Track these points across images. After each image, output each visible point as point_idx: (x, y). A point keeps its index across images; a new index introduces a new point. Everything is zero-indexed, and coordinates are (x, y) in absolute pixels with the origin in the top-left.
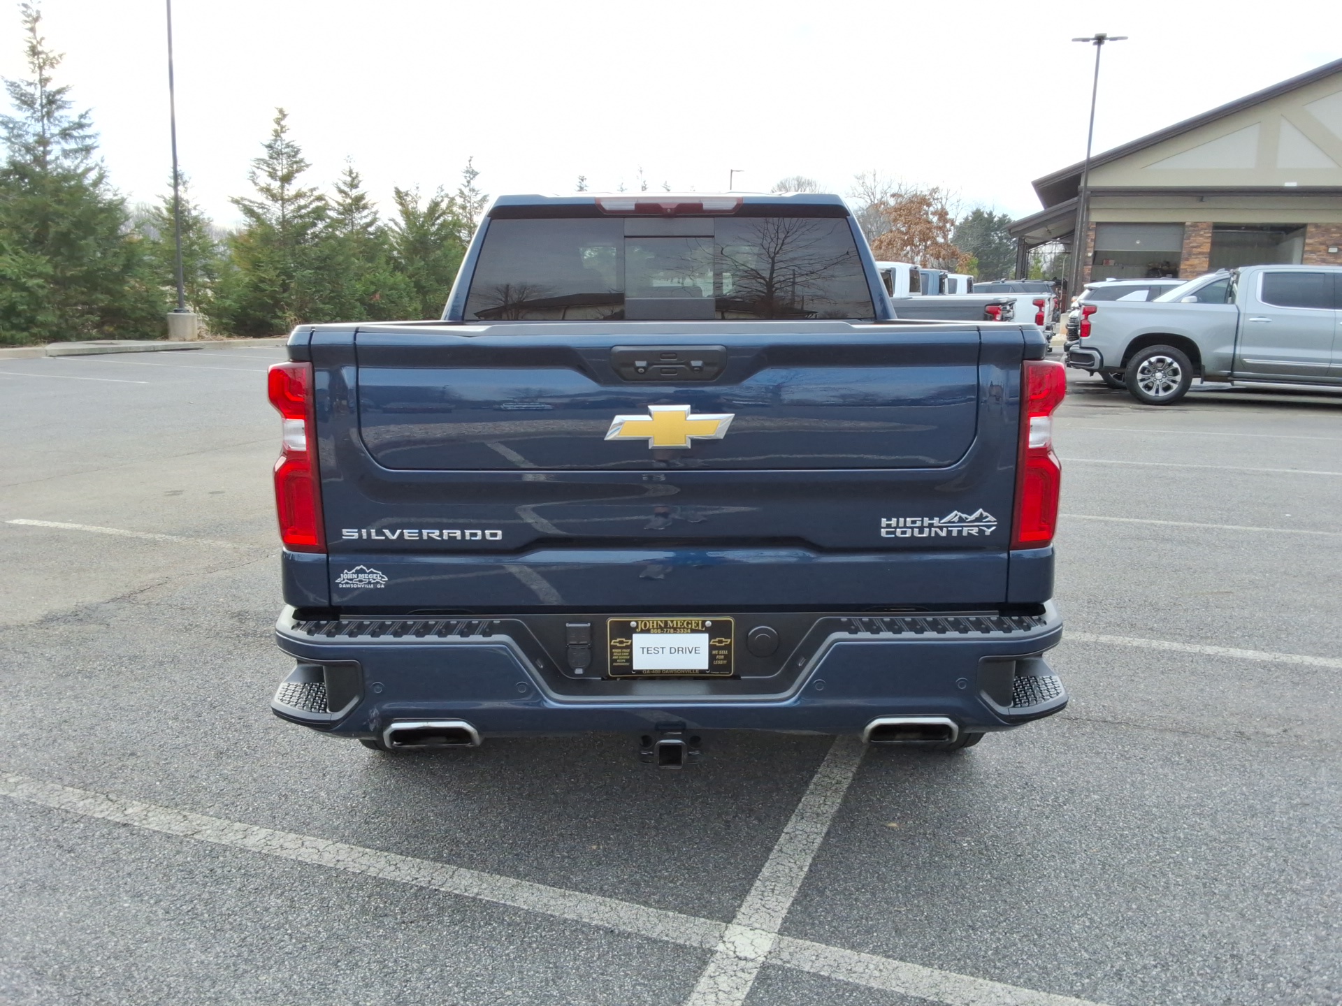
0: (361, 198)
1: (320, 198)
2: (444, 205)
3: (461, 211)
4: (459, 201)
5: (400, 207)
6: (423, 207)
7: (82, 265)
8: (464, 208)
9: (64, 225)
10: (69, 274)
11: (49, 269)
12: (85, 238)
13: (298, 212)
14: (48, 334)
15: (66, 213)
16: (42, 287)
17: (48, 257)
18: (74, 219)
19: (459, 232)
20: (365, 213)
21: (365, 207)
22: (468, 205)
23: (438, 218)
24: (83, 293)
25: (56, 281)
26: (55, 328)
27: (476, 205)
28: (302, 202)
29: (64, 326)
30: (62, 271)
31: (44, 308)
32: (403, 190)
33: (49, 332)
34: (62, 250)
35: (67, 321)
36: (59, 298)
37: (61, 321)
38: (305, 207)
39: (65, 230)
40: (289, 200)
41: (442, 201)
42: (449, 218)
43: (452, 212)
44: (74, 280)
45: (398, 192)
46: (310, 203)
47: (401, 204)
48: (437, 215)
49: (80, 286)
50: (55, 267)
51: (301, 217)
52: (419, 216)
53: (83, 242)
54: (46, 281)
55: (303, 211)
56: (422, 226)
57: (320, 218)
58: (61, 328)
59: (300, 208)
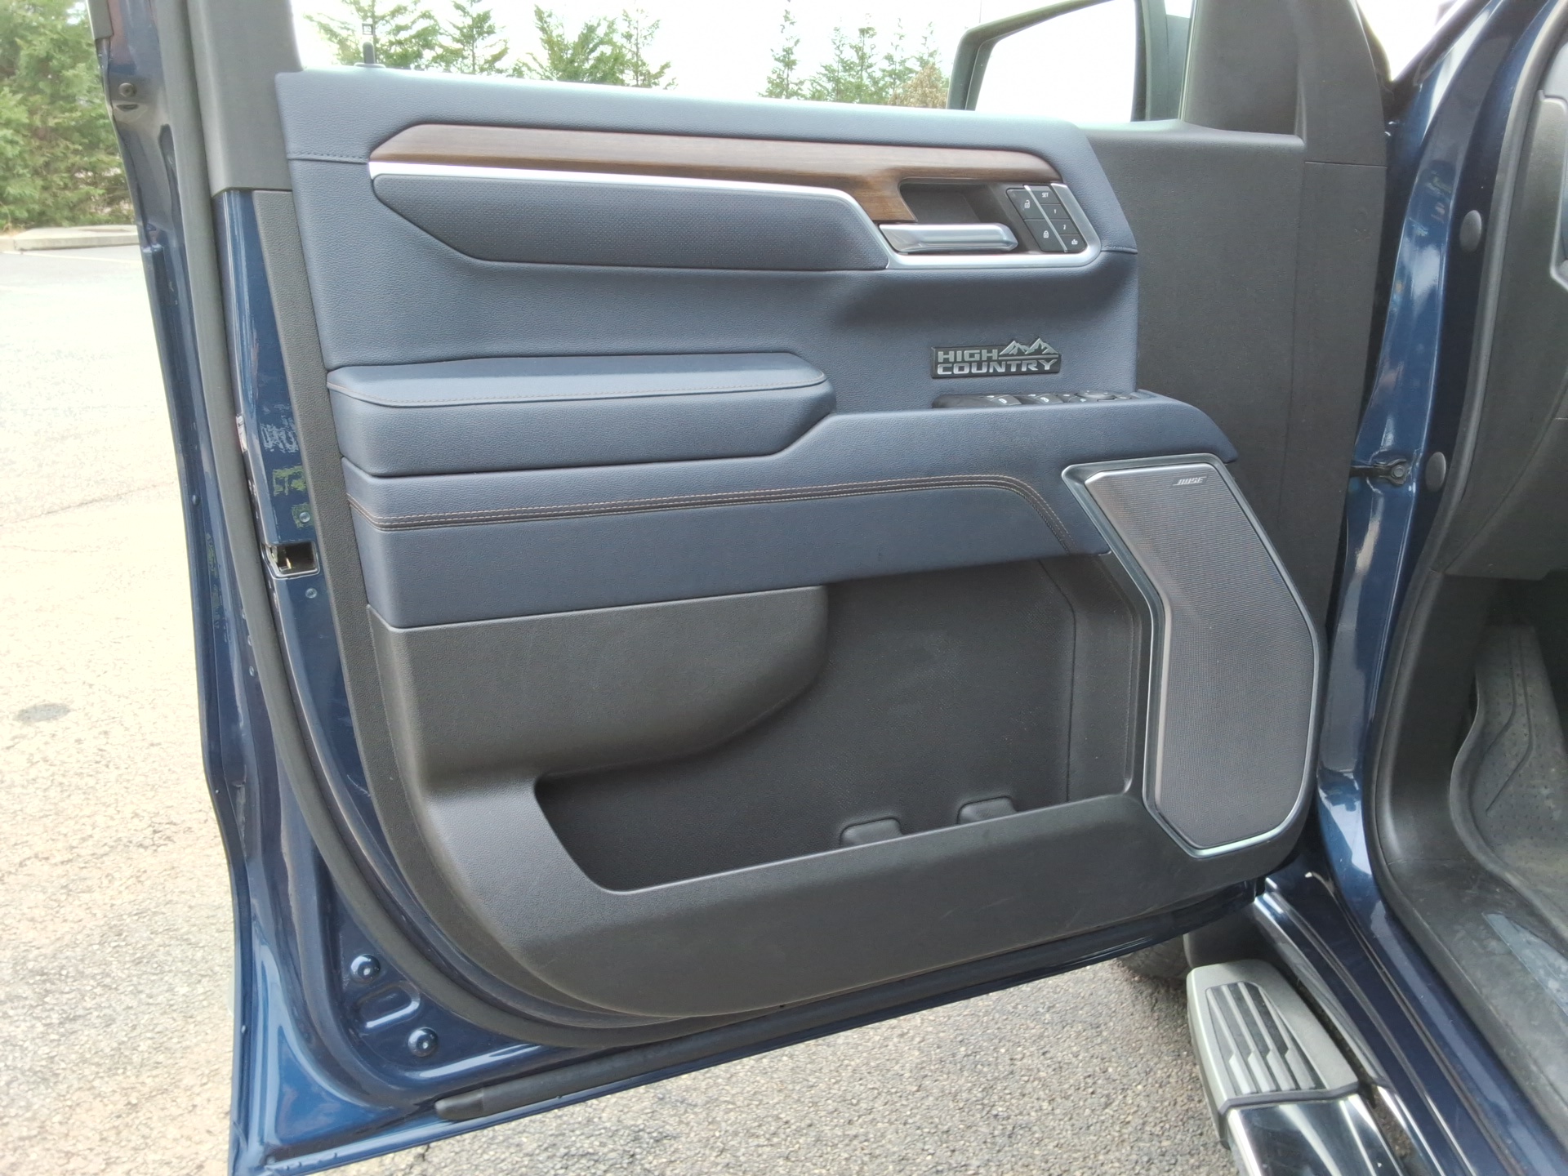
0: (483, 18)
1: (426, 15)
2: (601, 32)
3: (624, 41)
4: (622, 27)
5: (540, 34)
6: (571, 36)
7: (71, 110)
8: (628, 37)
9: (41, 46)
10: (52, 122)
11: (22, 115)
12: (73, 67)
13: (395, 35)
14: (26, 215)
15: (44, 26)
16: (12, 142)
17: (19, 96)
18: (55, 36)
19: (622, 72)
20: (490, 39)
21: (491, 32)
22: (633, 32)
23: (593, 50)
24: (76, 152)
25: (34, 132)
26: (37, 207)
27: (645, 33)
28: (401, 20)
29: (50, 202)
30: (44, 122)
31: (19, 176)
32: (545, 9)
33: (28, 211)
34: (41, 85)
35: (55, 195)
36: (41, 161)
37: (46, 195)
38: (405, 28)
39: (43, 54)
40: (383, 18)
41: (599, 25)
42: (607, 50)
43: (610, 42)
44: (61, 132)
45: (539, 14)
46: (413, 22)
47: (543, 29)
48: (591, 46)
49: (73, 143)
50: (32, 112)
51: (400, 43)
52: (567, 48)
53: (69, 73)
54: (17, 131)
55: (403, 35)
56: (572, 61)
57: (428, 45)
58: (48, 206)
59: (399, 29)
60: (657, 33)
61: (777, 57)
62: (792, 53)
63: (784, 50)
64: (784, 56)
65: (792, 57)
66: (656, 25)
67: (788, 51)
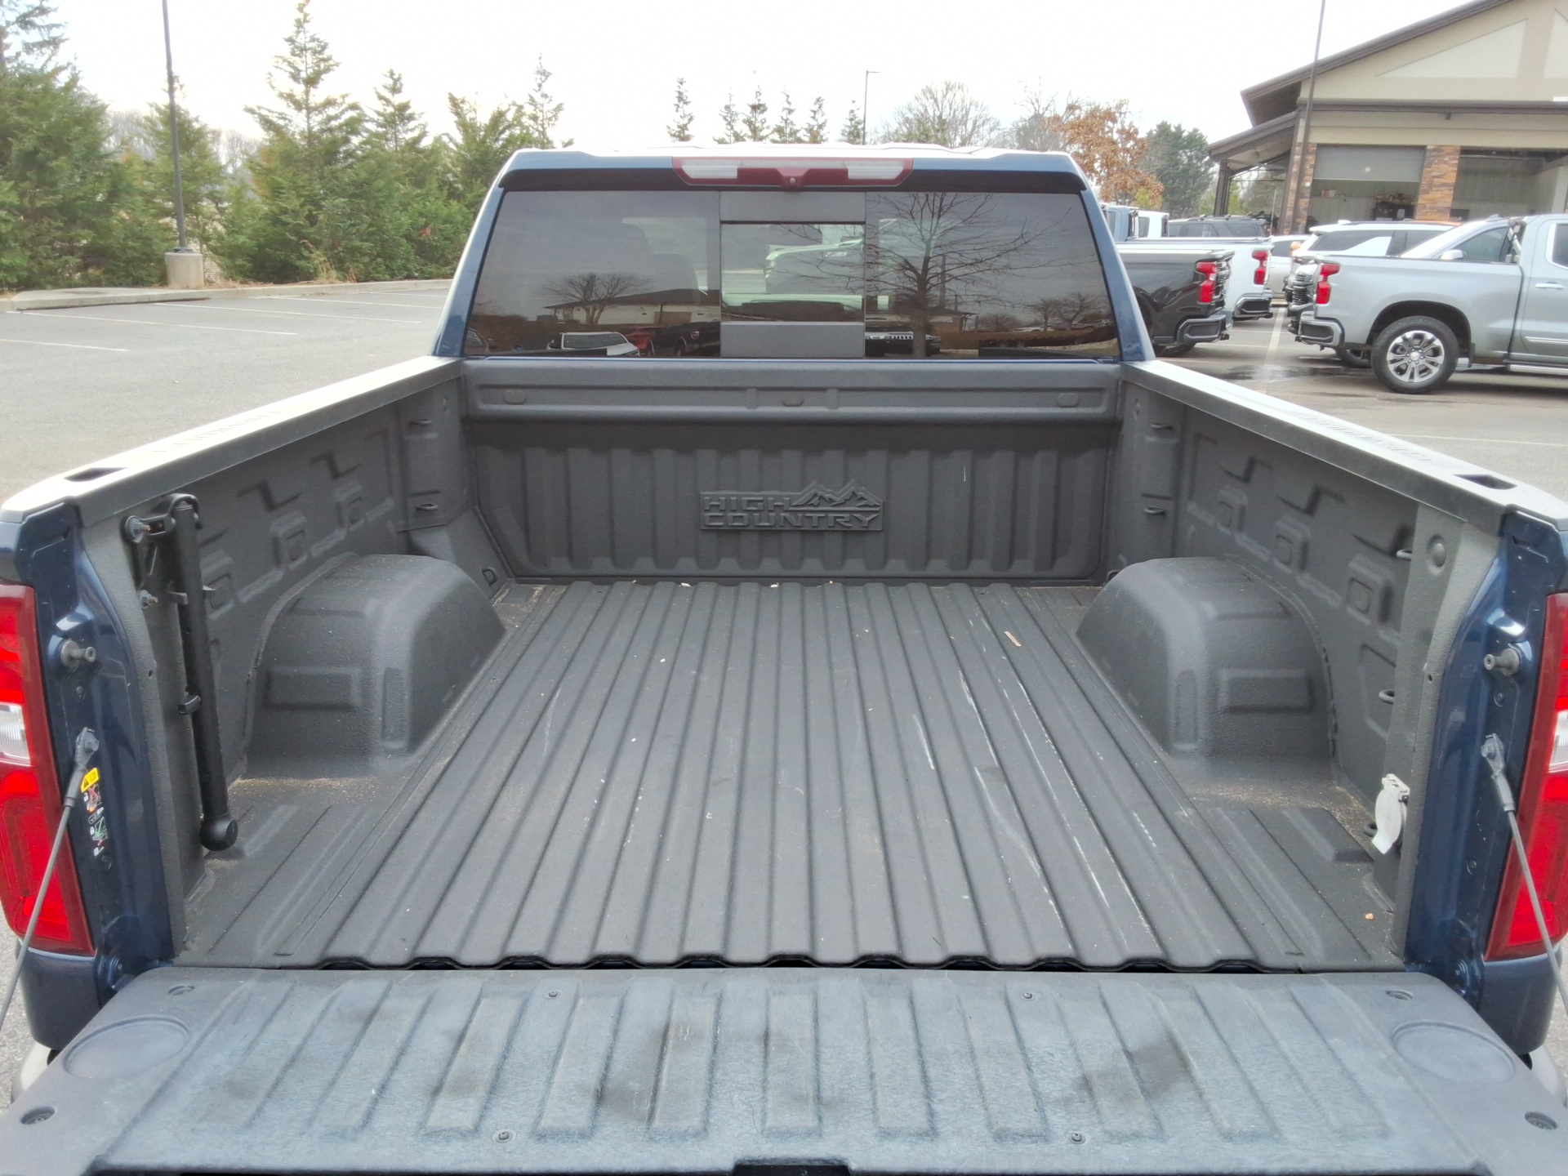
0: (403, 107)
1: (354, 107)
2: (510, 116)
3: (532, 122)
4: (529, 110)
5: (456, 118)
6: (483, 119)
7: (54, 193)
8: (534, 118)
9: (29, 143)
10: (39, 204)
11: (13, 199)
12: (56, 158)
13: (326, 124)
14: (16, 280)
15: (31, 126)
16: (6, 221)
17: (11, 183)
18: (41, 134)
20: (411, 125)
21: (411, 118)
22: (540, 115)
23: (502, 132)
24: (59, 229)
25: (21, 210)
26: (25, 274)
27: (550, 115)
28: (332, 111)
29: (36, 269)
30: (31, 202)
31: (10, 248)
32: (459, 96)
33: (18, 277)
34: (29, 174)
35: (40, 264)
36: (27, 235)
37: (32, 263)
38: (336, 117)
39: (31, 148)
40: (315, 109)
41: (508, 110)
42: (517, 131)
43: (520, 124)
44: (46, 212)
45: (452, 99)
46: (343, 112)
47: (457, 114)
48: (501, 128)
49: (55, 220)
50: (22, 195)
51: (331, 130)
52: (479, 129)
53: (54, 164)
54: (10, 211)
55: (334, 123)
56: (483, 141)
57: (356, 132)
58: (33, 272)
59: (330, 119)
60: (560, 115)
61: (673, 132)
62: (687, 129)
63: (679, 127)
64: (679, 132)
65: (687, 133)
66: (559, 108)
67: (683, 128)
